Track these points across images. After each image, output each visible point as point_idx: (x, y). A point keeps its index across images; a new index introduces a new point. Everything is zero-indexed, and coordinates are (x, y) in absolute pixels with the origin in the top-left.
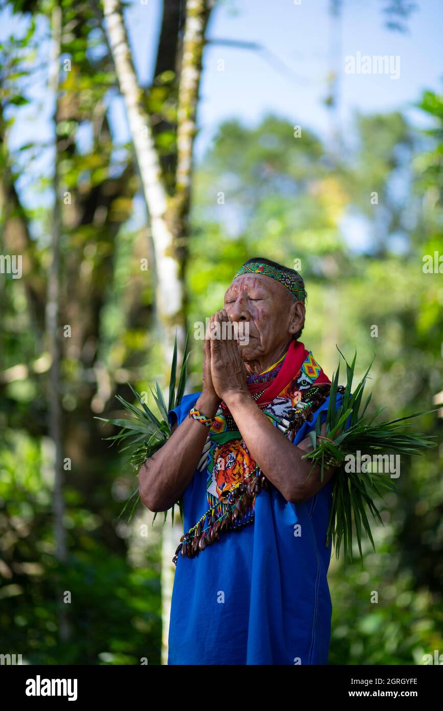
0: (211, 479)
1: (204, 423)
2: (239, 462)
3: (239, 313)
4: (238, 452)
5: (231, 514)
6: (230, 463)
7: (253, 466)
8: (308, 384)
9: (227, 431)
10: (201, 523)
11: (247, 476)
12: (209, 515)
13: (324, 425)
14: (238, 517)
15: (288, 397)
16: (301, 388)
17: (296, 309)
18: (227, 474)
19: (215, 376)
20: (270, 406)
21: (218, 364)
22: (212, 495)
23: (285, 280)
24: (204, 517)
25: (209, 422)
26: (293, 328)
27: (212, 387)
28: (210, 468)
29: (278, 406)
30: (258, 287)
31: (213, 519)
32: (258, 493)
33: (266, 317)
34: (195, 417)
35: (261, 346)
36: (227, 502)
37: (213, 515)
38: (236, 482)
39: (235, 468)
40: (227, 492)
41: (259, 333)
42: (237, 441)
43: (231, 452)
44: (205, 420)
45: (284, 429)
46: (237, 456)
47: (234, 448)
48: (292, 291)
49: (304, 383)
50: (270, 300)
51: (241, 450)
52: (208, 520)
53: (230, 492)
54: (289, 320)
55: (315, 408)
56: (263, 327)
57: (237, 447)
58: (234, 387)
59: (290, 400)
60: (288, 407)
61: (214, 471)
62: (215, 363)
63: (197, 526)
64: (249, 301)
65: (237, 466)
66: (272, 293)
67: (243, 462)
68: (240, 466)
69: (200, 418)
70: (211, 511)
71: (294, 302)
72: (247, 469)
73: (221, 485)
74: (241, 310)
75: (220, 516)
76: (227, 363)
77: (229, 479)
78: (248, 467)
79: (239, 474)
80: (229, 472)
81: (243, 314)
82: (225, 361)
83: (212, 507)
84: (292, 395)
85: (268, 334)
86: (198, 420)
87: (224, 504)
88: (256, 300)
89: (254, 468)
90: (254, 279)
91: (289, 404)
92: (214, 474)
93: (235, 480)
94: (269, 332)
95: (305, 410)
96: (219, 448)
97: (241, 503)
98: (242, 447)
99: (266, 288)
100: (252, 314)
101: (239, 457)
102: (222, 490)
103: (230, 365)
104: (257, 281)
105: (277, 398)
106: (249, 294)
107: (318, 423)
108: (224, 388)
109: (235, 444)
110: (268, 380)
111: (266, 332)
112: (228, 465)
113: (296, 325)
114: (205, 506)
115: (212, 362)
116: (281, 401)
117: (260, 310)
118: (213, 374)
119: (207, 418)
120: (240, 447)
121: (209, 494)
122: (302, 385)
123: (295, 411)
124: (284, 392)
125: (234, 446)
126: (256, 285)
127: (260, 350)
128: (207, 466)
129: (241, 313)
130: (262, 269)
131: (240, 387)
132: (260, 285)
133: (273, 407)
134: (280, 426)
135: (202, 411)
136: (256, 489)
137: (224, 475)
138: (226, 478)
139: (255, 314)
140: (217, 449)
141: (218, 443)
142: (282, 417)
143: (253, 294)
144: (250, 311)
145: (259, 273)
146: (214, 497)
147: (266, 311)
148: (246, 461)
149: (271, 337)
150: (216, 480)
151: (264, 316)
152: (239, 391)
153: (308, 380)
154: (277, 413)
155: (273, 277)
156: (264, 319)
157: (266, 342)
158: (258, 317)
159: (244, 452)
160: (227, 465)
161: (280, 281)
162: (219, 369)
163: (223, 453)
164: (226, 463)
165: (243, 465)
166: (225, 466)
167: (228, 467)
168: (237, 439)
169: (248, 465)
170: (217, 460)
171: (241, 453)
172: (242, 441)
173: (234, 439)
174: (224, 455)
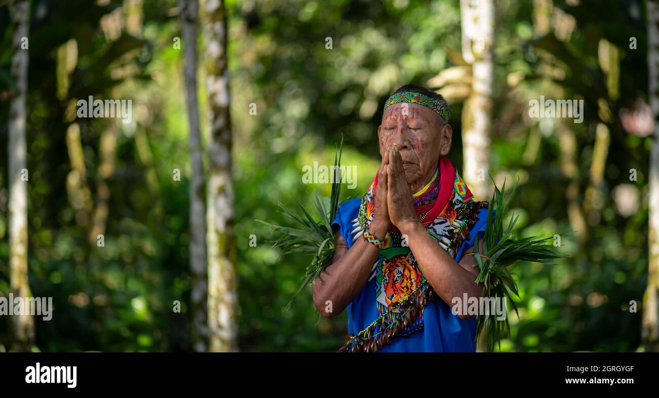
0: (380, 290)
1: (377, 246)
2: (406, 276)
3: (402, 143)
4: (405, 267)
5: (401, 322)
6: (399, 277)
7: (420, 280)
8: (460, 202)
9: (392, 247)
10: (371, 328)
11: (414, 289)
12: (380, 322)
13: (480, 243)
14: (408, 325)
15: (446, 217)
16: (456, 207)
17: (445, 132)
18: (395, 286)
19: (391, 208)
20: (431, 225)
21: (394, 198)
22: (381, 304)
23: (436, 108)
24: (374, 323)
25: (382, 245)
26: (444, 150)
27: (387, 217)
28: (379, 280)
29: (439, 225)
30: (416, 118)
31: (383, 327)
32: (426, 306)
33: (425, 145)
34: (370, 241)
35: (420, 170)
36: (397, 311)
37: (383, 322)
38: (404, 294)
39: (403, 281)
40: (397, 303)
41: (419, 161)
42: (403, 257)
43: (398, 267)
44: (379, 243)
45: (445, 247)
46: (404, 271)
47: (401, 263)
48: (441, 116)
49: (457, 202)
50: (427, 129)
51: (408, 265)
52: (379, 326)
53: (399, 303)
54: (441, 144)
55: (471, 227)
56: (422, 154)
57: (404, 262)
58: (408, 216)
59: (448, 220)
60: (447, 227)
61: (382, 283)
62: (392, 196)
63: (367, 329)
64: (408, 130)
65: (405, 280)
66: (428, 121)
67: (410, 276)
68: (407, 280)
69: (375, 241)
70: (382, 319)
71: (444, 126)
72: (414, 284)
73: (390, 297)
74: (404, 140)
75: (390, 323)
76: (402, 196)
77: (398, 292)
78: (416, 281)
79: (407, 287)
80: (398, 285)
81: (406, 144)
82: (400, 194)
83: (382, 315)
84: (449, 215)
85: (426, 160)
86: (373, 243)
87: (394, 313)
88: (415, 129)
89: (421, 282)
90: (412, 109)
91: (448, 224)
92: (383, 286)
93: (403, 292)
94: (427, 158)
95: (463, 229)
96: (387, 262)
97: (411, 313)
98: (409, 262)
99: (423, 118)
100: (412, 143)
101: (406, 272)
102: (391, 300)
103: (404, 197)
104: (415, 111)
105: (437, 219)
106: (408, 124)
107: (476, 242)
108: (399, 217)
109: (402, 259)
110: (430, 203)
111: (424, 158)
113: (446, 147)
114: (375, 312)
115: (388, 195)
116: (440, 221)
117: (419, 139)
118: (390, 205)
119: (380, 242)
120: (407, 262)
121: (378, 303)
122: (456, 204)
123: (453, 230)
124: (443, 212)
125: (400, 261)
126: (415, 116)
127: (419, 174)
128: (375, 277)
129: (403, 143)
130: (417, 98)
131: (412, 216)
132: (418, 115)
133: (434, 227)
134: (441, 244)
135: (376, 235)
136: (425, 302)
137: (392, 287)
138: (394, 290)
139: (415, 143)
140: (384, 263)
141: (384, 257)
142: (442, 235)
143: (412, 124)
144: (411, 141)
145: (415, 103)
146: (384, 306)
147: (424, 139)
148: (413, 276)
149: (428, 162)
150: (385, 291)
151: (423, 145)
152: (413, 220)
153: (460, 199)
154: (438, 233)
155: (427, 106)
156: (423, 147)
157: (424, 167)
158: (418, 146)
159: (411, 267)
160: (395, 279)
161: (433, 109)
162: (395, 201)
163: (390, 267)
164: (394, 276)
165: (411, 280)
166: (393, 279)
167: (396, 280)
168: (403, 255)
169: (415, 279)
170: (385, 273)
171: (408, 269)
172: (407, 257)
173: (400, 255)
174: (391, 269)
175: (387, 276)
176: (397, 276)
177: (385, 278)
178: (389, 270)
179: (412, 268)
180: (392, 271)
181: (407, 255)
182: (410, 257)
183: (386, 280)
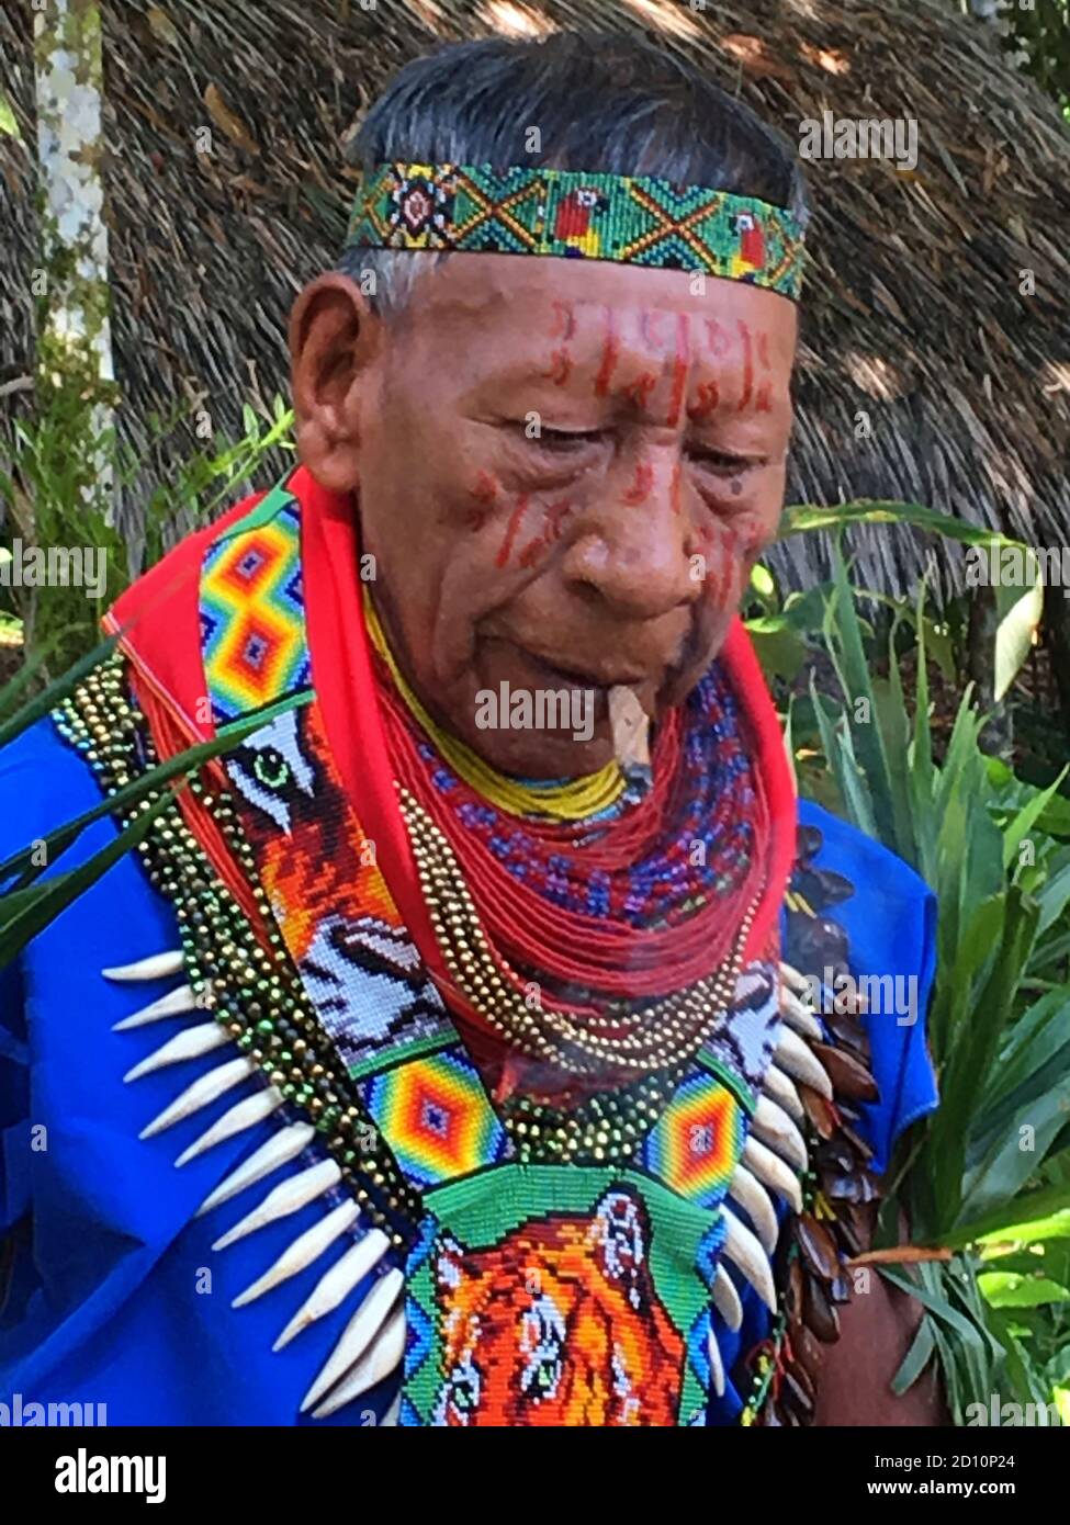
2: (586, 1360)
4: (580, 1296)
6: (547, 1364)
7: (666, 1389)
9: (500, 1161)
28: (414, 1388)
42: (569, 1230)
43: (540, 1296)
46: (573, 1323)
47: (552, 1269)
57: (571, 1264)
65: (580, 1386)
67: (609, 1358)
68: (589, 1382)
96: (468, 1271)
98: (602, 1266)
101: (588, 1333)
109: (559, 1245)
112: (536, 1377)
120: (590, 1265)
125: (552, 1256)
140: (452, 1275)
148: (626, 1357)
159: (613, 1298)
160: (526, 1380)
163: (493, 1299)
164: (522, 1363)
165: (611, 1378)
166: (517, 1378)
167: (536, 1389)
168: (568, 1217)
169: (638, 1377)
170: (460, 1344)
171: (599, 1309)
172: (594, 1229)
173: (550, 1214)
174: (499, 1312)
175: (466, 1364)
176: (534, 1362)
177: (458, 1376)
178: (484, 1319)
179: (620, 1304)
180: (507, 1324)
181: (593, 1212)
182: (612, 1235)
183: (466, 1388)
